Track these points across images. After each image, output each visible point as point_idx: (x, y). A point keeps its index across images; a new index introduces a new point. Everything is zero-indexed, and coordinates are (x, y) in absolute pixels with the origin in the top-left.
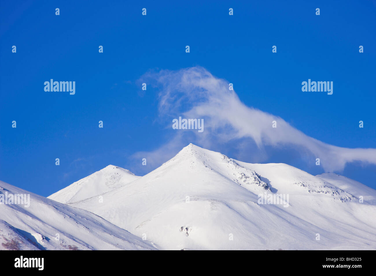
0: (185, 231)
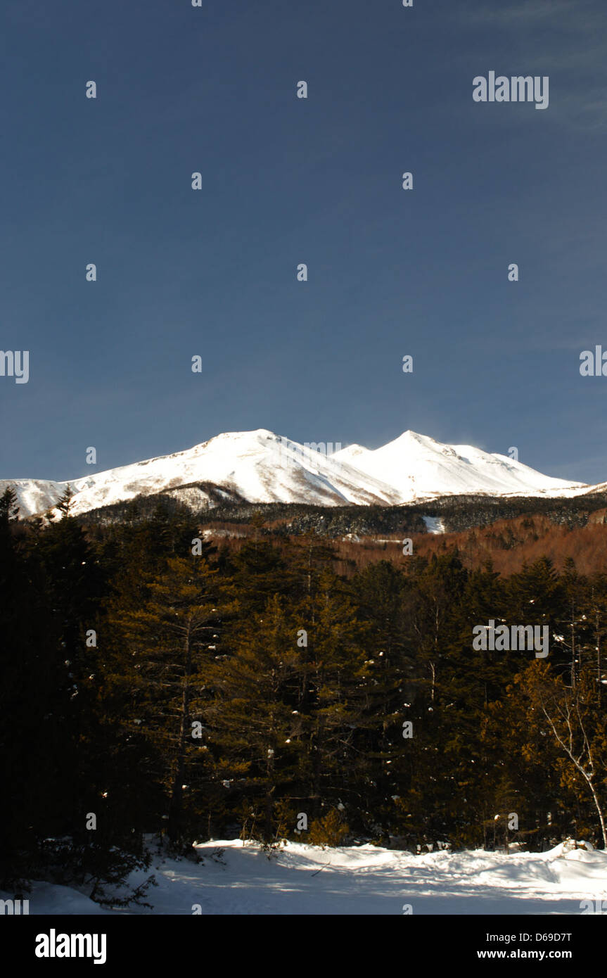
0: (411, 479)
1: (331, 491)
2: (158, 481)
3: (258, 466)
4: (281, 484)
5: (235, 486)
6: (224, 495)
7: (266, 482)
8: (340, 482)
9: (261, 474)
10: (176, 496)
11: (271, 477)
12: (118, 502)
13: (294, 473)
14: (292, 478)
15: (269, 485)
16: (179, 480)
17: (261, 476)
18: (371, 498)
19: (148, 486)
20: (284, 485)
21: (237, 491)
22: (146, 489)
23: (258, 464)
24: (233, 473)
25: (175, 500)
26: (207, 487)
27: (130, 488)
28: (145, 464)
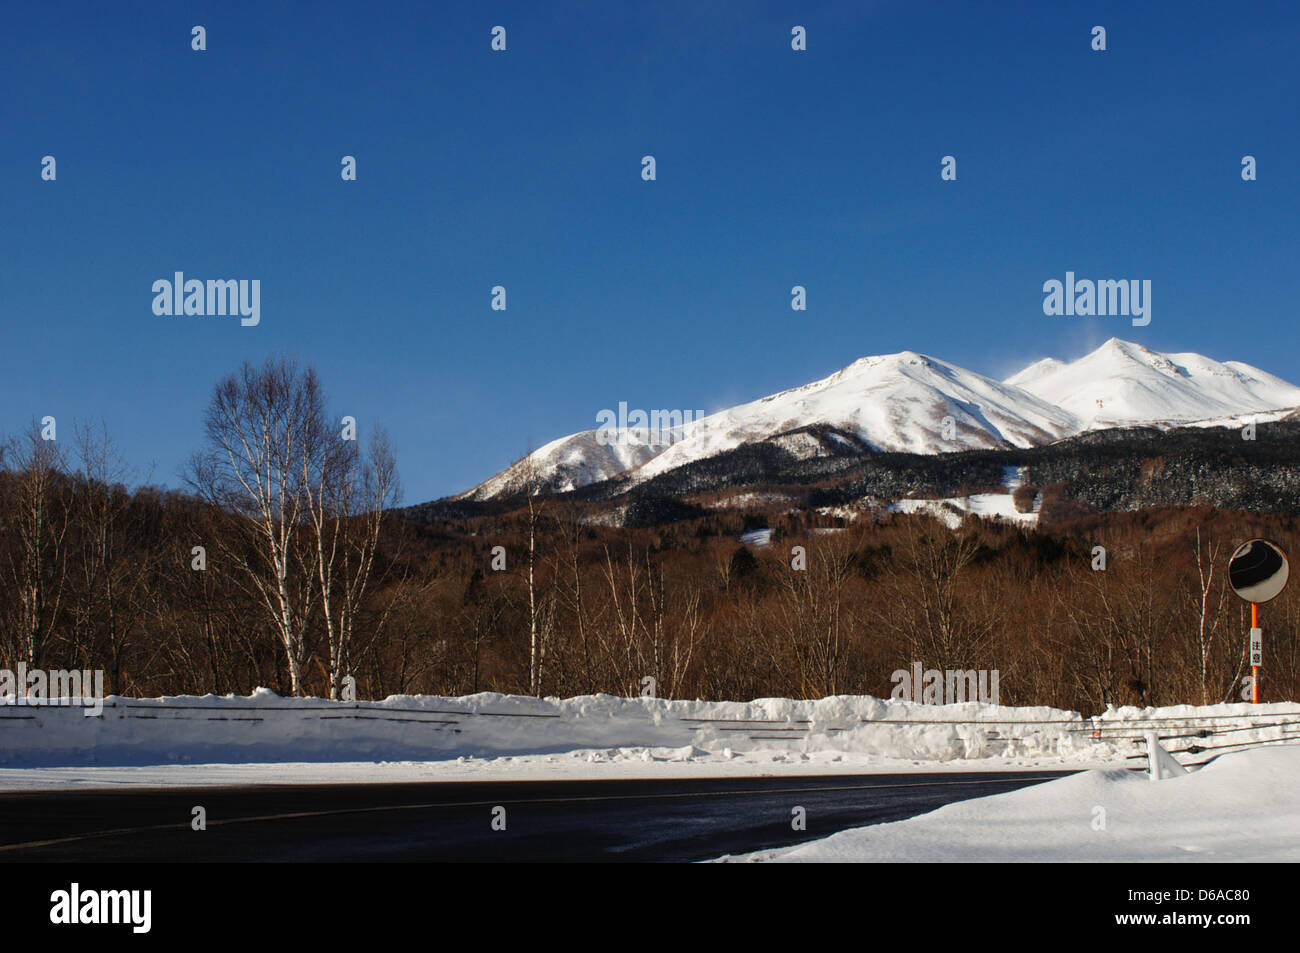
1: (979, 426)
2: (768, 425)
3: (890, 401)
4: (915, 422)
5: (857, 428)
6: (840, 439)
7: (896, 420)
8: (998, 415)
9: (892, 411)
10: (781, 445)
11: (904, 414)
12: (718, 453)
13: (934, 407)
14: (931, 413)
15: (899, 424)
16: (793, 422)
17: (890, 414)
18: (1030, 432)
19: (755, 431)
20: (919, 422)
21: (859, 434)
22: (753, 436)
23: (890, 398)
24: (859, 410)
25: (779, 449)
26: (821, 431)
27: (735, 435)
28: (770, 400)
